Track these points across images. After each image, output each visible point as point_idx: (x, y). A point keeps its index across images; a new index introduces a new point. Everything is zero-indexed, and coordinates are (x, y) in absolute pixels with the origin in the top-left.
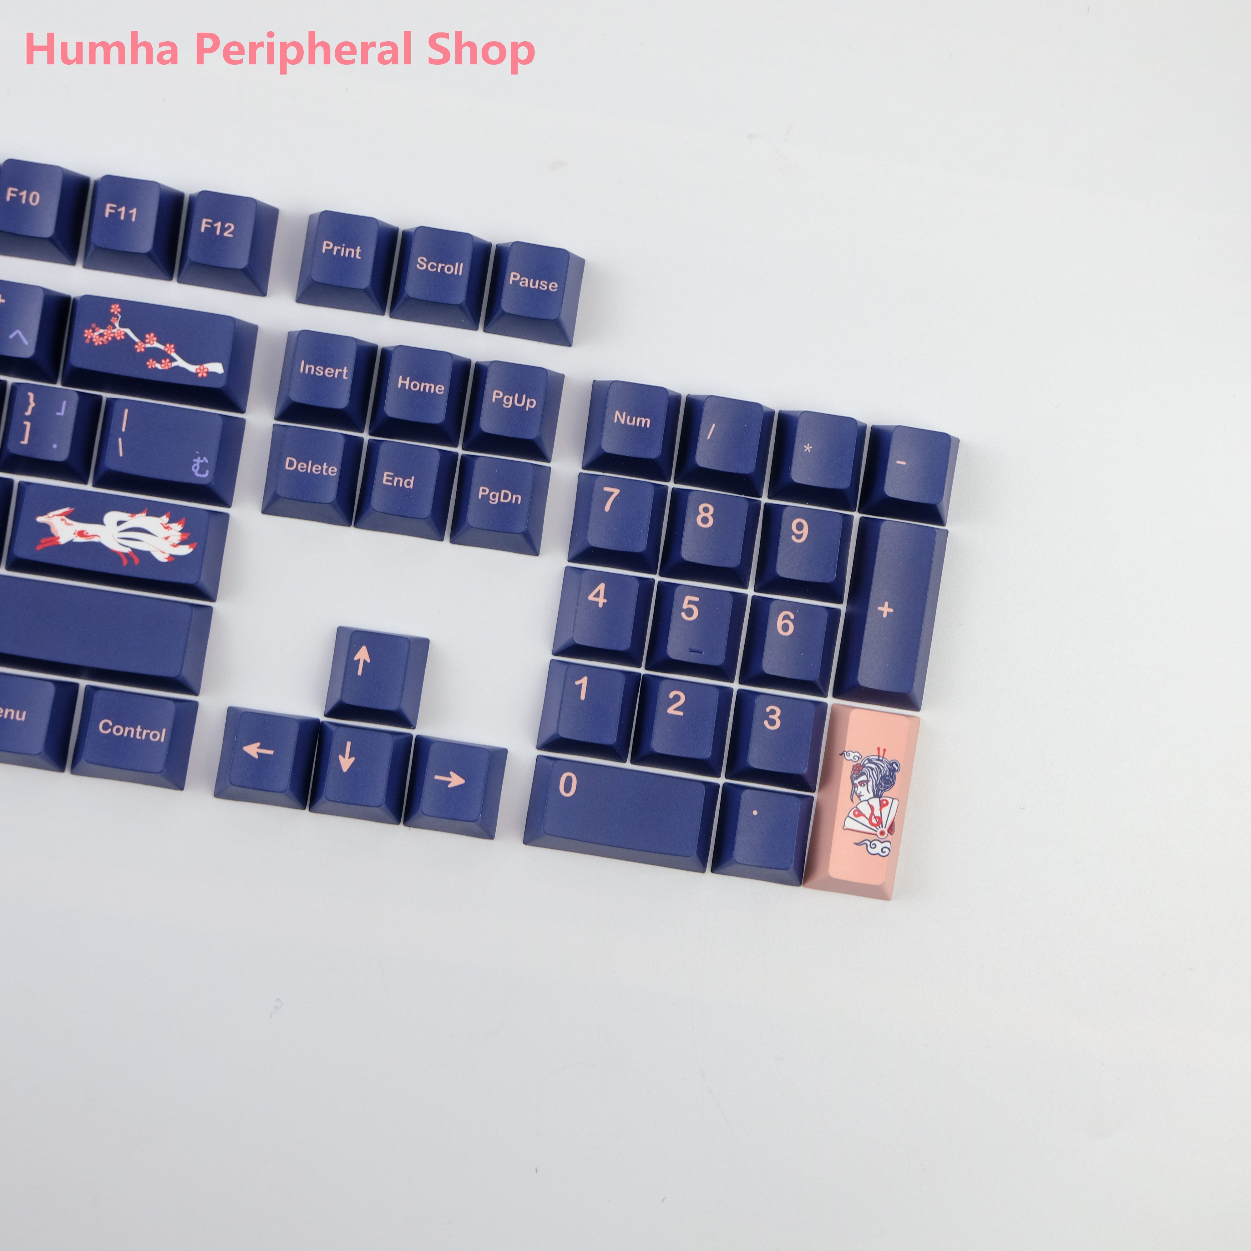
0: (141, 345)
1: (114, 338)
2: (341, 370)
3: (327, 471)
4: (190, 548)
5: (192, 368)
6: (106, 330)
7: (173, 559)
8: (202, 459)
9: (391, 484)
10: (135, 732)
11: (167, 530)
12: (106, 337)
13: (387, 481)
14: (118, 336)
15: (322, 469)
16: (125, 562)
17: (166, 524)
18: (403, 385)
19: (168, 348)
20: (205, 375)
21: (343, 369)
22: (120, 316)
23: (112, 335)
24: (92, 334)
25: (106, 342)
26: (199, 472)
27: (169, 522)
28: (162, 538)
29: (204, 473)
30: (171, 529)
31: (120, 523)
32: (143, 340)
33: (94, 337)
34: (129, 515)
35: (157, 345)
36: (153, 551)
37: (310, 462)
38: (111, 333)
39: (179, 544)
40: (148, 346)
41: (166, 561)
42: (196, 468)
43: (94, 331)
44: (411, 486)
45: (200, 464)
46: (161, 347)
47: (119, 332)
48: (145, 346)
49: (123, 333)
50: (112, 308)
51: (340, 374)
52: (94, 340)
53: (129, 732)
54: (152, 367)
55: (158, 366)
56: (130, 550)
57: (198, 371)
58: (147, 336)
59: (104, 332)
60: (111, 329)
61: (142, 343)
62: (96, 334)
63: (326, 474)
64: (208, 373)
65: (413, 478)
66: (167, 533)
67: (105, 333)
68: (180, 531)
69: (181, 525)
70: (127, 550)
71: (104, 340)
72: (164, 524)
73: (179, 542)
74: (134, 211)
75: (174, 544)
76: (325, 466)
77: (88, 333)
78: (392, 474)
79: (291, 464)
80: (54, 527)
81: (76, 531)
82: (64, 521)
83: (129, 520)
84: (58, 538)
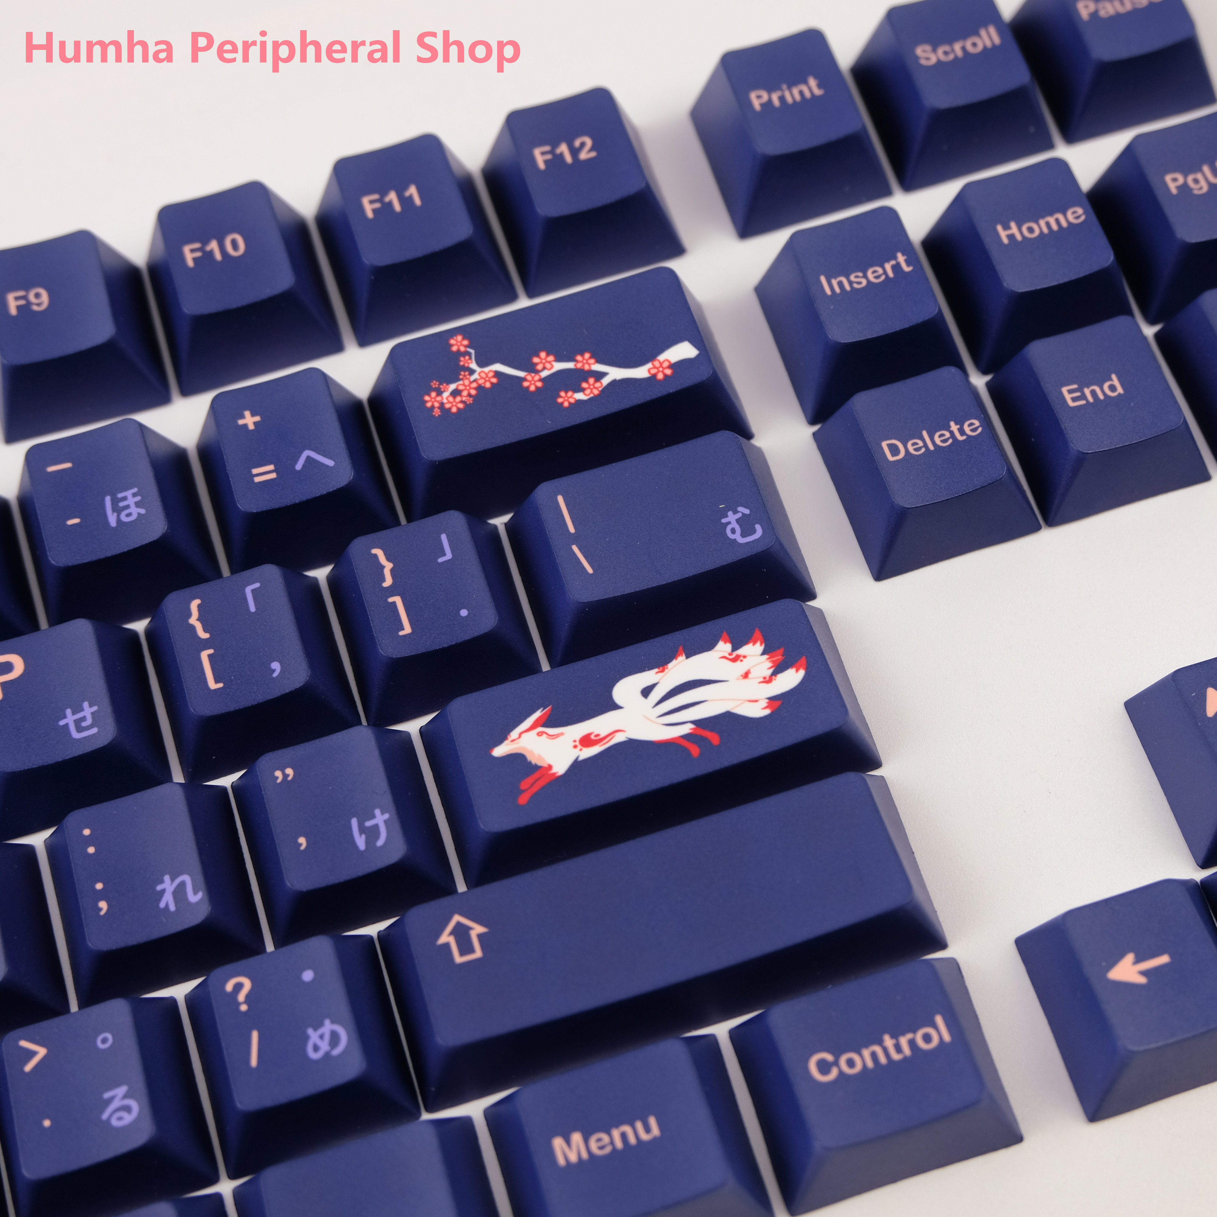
0: (533, 378)
1: (480, 388)
2: (893, 262)
3: (962, 432)
4: (797, 671)
5: (641, 372)
6: (461, 382)
7: (778, 703)
8: (735, 512)
9: (1083, 402)
10: (885, 1050)
11: (738, 663)
12: (465, 393)
13: (1074, 399)
14: (484, 383)
15: (952, 433)
16: (695, 751)
17: (730, 654)
18: (1011, 237)
19: (582, 362)
20: (668, 372)
21: (895, 258)
22: (472, 351)
23: (474, 385)
24: (439, 399)
25: (470, 401)
26: (743, 535)
27: (734, 649)
28: (738, 679)
29: (754, 531)
30: (745, 657)
31: (646, 692)
32: (532, 369)
33: (445, 401)
34: (656, 670)
35: (559, 366)
36: (734, 708)
37: (925, 433)
38: (471, 383)
39: (775, 674)
40: (545, 374)
41: (767, 712)
42: (733, 531)
43: (440, 393)
44: (1120, 390)
45: (738, 521)
46: (570, 365)
47: (483, 375)
48: (540, 376)
49: (491, 374)
50: (452, 345)
51: (897, 268)
52: (448, 406)
53: (874, 1055)
54: (570, 403)
55: (580, 396)
56: (692, 726)
57: (654, 371)
58: (536, 360)
59: (458, 386)
60: (468, 377)
61: (533, 375)
62: (446, 395)
63: (964, 437)
64: (672, 366)
65: (1114, 377)
66: (740, 667)
67: (461, 388)
68: (763, 653)
69: (758, 644)
70: (686, 729)
71: (464, 399)
72: (727, 655)
73: (771, 670)
74: (412, 191)
75: (765, 678)
76: (954, 427)
77: (431, 400)
78: (1075, 386)
79: (894, 450)
80: (531, 752)
81: (575, 741)
82: (545, 736)
83: (661, 679)
84: (550, 767)
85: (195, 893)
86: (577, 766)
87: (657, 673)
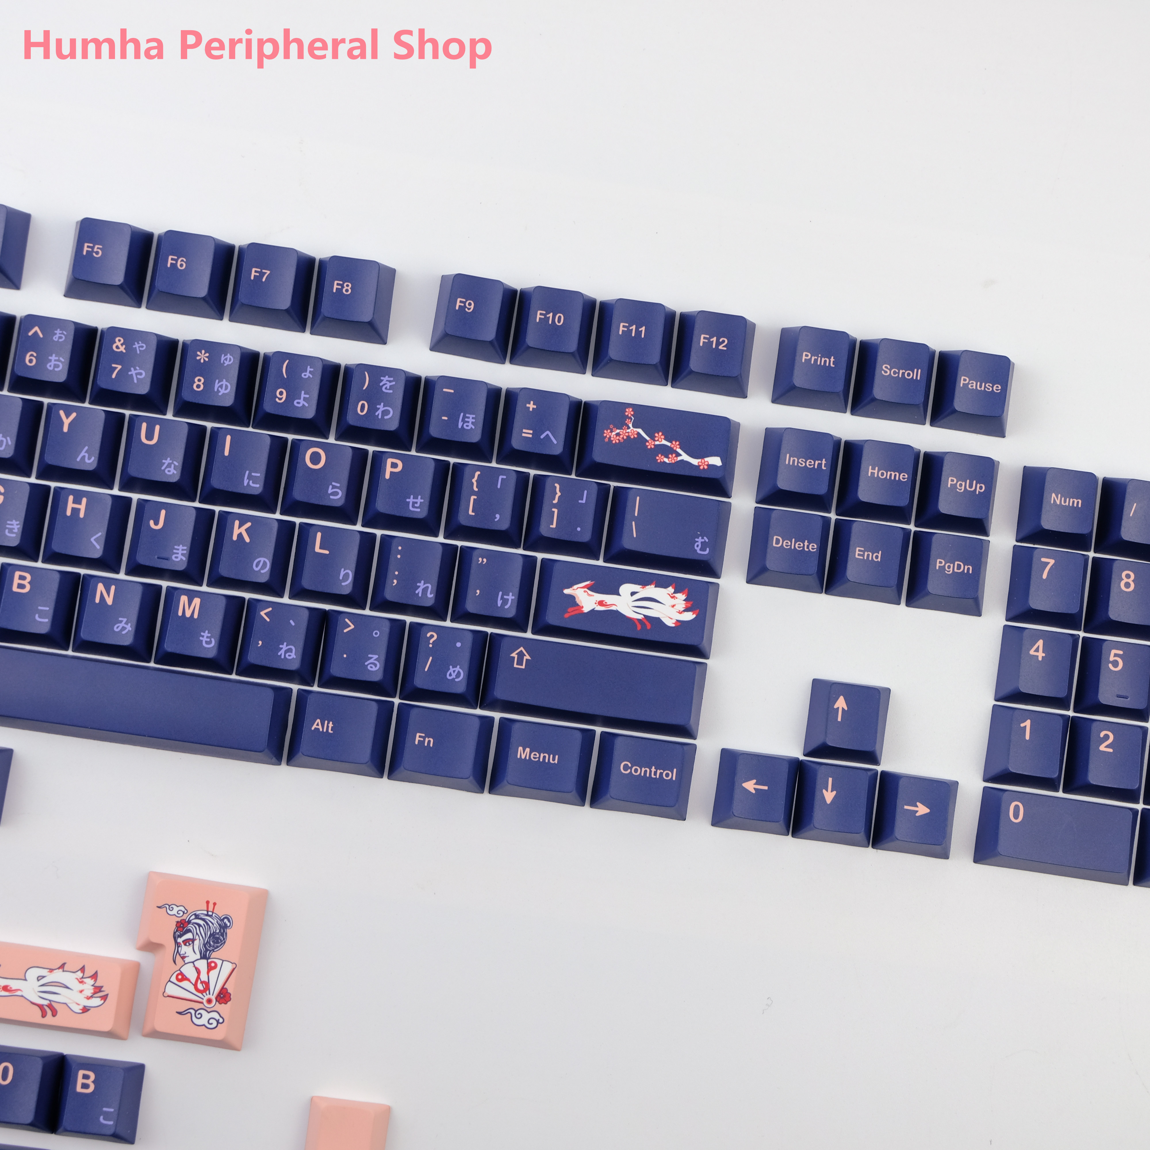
0: (651, 442)
1: (628, 437)
2: (820, 462)
3: (808, 547)
4: (693, 614)
5: (695, 462)
6: (622, 431)
7: (679, 624)
8: (703, 538)
9: (862, 558)
10: (651, 772)
11: (673, 599)
12: (621, 436)
13: (859, 555)
14: (631, 435)
15: (804, 545)
16: (639, 627)
17: (672, 594)
18: (873, 474)
19: (674, 445)
20: (706, 467)
21: (822, 461)
22: (633, 418)
23: (627, 434)
24: (610, 434)
25: (622, 441)
26: (700, 550)
27: (674, 593)
28: (669, 606)
29: (705, 550)
30: (677, 598)
31: (633, 594)
32: (653, 438)
33: (612, 436)
34: (641, 586)
35: (664, 442)
36: (662, 617)
37: (793, 540)
38: (626, 432)
39: (684, 611)
40: (657, 443)
41: (674, 625)
42: (698, 546)
43: (611, 432)
44: (879, 559)
45: (702, 542)
46: (669, 444)
47: (632, 431)
48: (655, 443)
49: (636, 433)
50: (626, 412)
51: (820, 465)
52: (612, 439)
53: (646, 771)
54: (661, 461)
55: (666, 460)
56: (643, 617)
57: (700, 464)
58: (656, 435)
59: (620, 432)
60: (626, 429)
61: (652, 441)
62: (614, 433)
63: (807, 550)
64: (708, 465)
65: (880, 552)
66: (673, 602)
67: (621, 433)
68: (684, 600)
69: (684, 595)
70: (640, 617)
71: (620, 439)
72: (670, 594)
73: (684, 609)
74: (643, 329)
75: (679, 611)
76: (806, 543)
77: (607, 433)
78: (863, 549)
79: (778, 541)
80: (579, 598)
81: (597, 601)
82: (586, 593)
83: (641, 591)
84: (583, 607)
85: (431, 594)
86: (593, 611)
87: (641, 588)
